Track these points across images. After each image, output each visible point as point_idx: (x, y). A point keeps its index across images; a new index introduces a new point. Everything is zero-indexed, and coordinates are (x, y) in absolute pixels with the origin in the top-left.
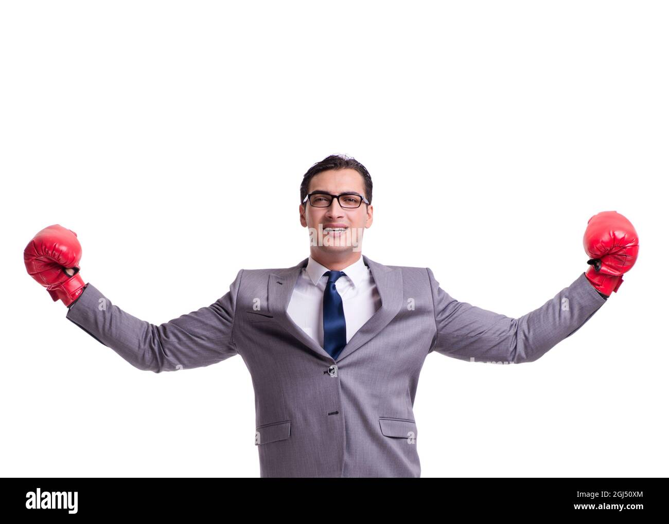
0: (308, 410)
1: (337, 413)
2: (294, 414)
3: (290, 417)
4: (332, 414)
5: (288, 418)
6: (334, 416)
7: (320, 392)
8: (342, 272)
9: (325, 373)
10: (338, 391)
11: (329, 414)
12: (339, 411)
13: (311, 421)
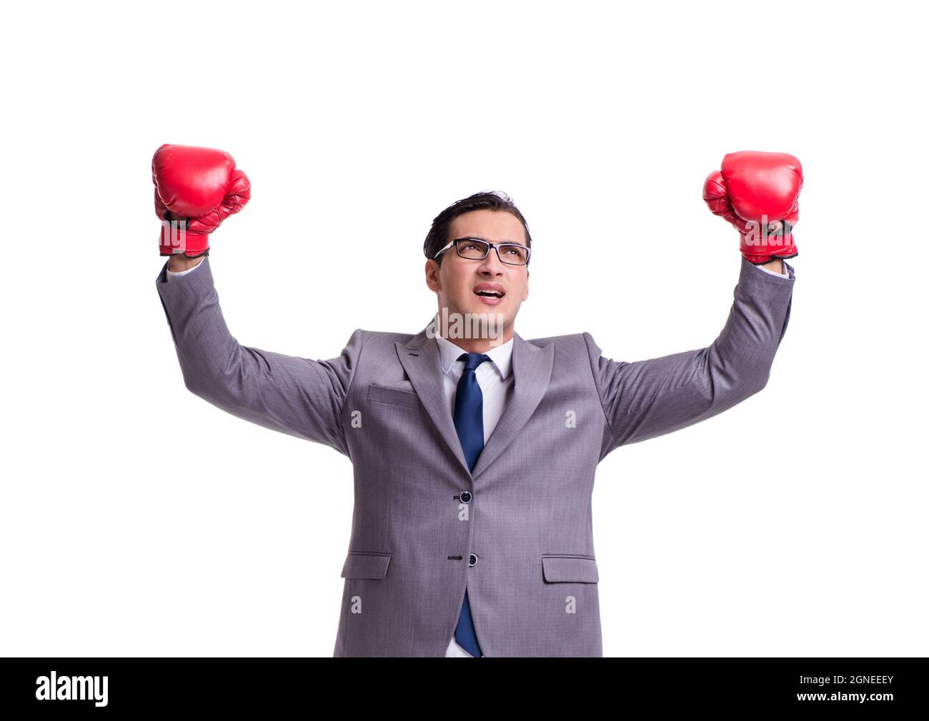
0: (420, 545)
1: (460, 558)
2: (398, 546)
3: (391, 549)
4: (454, 558)
5: (389, 551)
6: (456, 562)
7: (442, 523)
8: (485, 356)
9: (455, 498)
10: (468, 528)
11: (449, 558)
12: (463, 558)
13: (420, 562)
